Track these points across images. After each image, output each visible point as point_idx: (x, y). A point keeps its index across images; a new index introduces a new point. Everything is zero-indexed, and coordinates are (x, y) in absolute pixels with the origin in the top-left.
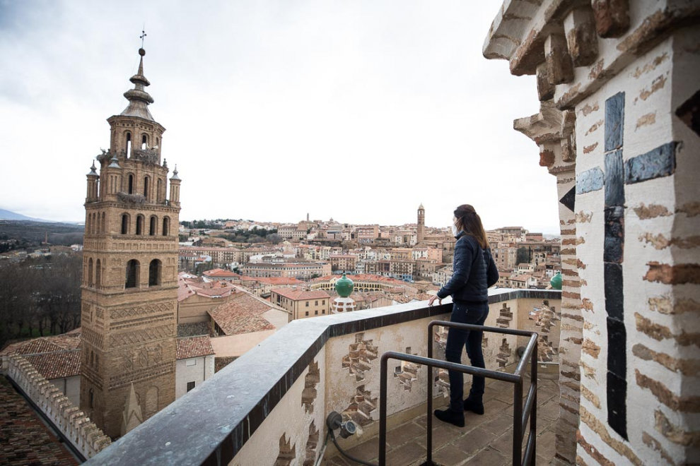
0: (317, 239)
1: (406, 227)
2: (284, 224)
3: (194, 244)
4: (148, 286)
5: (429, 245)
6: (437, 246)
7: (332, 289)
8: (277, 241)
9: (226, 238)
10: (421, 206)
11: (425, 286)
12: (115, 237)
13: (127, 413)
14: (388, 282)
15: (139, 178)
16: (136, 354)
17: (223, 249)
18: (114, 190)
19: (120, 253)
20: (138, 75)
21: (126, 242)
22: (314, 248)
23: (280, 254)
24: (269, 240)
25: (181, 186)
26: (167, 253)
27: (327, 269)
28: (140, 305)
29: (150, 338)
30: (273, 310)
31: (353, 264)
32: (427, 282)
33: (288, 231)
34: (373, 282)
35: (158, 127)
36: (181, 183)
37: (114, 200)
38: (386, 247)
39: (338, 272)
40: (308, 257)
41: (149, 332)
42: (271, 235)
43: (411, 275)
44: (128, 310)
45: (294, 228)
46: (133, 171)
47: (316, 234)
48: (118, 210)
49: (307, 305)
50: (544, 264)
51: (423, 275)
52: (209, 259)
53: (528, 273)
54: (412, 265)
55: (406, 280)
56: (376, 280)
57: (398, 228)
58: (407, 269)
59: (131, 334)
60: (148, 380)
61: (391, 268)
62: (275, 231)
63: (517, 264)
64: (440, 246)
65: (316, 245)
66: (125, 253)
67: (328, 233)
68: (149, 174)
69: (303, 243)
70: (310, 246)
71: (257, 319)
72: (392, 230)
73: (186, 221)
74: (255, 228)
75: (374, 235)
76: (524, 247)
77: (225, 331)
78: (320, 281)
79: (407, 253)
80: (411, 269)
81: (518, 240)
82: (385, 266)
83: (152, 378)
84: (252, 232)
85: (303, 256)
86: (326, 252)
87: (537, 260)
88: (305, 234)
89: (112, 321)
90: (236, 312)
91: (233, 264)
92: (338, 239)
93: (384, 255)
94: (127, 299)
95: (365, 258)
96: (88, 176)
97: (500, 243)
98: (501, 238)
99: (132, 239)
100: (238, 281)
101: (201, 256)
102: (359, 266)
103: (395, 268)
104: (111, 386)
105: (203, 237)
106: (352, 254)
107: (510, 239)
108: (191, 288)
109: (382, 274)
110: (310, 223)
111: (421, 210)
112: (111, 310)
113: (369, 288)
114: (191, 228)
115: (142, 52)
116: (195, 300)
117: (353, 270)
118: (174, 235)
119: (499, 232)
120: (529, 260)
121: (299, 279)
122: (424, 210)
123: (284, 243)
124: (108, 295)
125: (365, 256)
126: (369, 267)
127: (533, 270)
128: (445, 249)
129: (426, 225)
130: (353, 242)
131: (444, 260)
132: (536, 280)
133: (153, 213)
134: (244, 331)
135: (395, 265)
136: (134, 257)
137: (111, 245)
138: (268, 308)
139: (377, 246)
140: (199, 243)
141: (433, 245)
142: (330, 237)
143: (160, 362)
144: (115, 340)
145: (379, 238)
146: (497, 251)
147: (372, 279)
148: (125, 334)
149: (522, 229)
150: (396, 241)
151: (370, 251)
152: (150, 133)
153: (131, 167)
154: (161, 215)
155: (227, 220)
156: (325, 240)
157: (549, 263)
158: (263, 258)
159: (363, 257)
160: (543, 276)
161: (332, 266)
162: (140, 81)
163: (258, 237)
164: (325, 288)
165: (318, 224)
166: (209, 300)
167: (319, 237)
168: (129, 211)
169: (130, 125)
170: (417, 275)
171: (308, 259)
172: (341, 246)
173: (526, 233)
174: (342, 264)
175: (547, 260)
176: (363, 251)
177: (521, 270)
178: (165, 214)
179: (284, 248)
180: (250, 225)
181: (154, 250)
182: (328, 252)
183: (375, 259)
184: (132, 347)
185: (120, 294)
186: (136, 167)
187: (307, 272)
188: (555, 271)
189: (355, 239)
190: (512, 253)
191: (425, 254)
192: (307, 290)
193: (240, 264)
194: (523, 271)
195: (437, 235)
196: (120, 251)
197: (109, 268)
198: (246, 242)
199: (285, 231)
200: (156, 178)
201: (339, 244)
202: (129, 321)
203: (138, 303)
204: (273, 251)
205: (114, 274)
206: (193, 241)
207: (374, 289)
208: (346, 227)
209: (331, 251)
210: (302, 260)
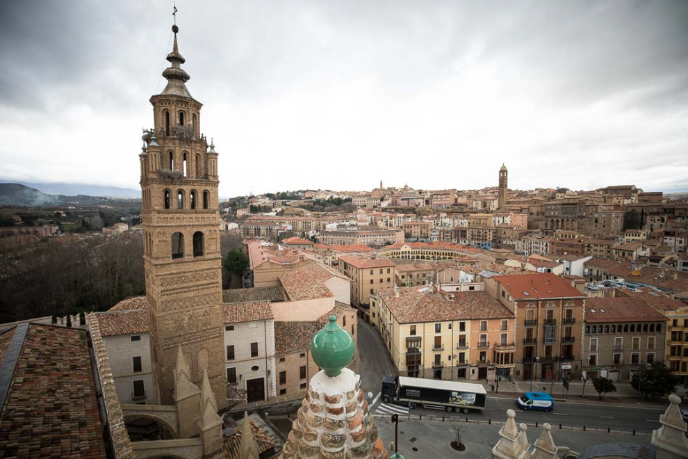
0: (391, 207)
1: (486, 190)
2: (359, 192)
3: (277, 215)
4: (192, 257)
5: (512, 210)
6: (521, 210)
7: (403, 257)
8: (352, 209)
9: (304, 208)
10: (504, 167)
11: (504, 255)
12: (159, 212)
13: (177, 371)
14: (463, 250)
15: (178, 155)
16: (186, 318)
17: (302, 218)
18: (154, 167)
19: (164, 226)
20: (173, 53)
21: (169, 216)
22: (387, 215)
23: (354, 222)
24: (344, 209)
25: (218, 160)
26: (208, 225)
27: (400, 236)
28: (187, 275)
29: (198, 305)
30: (335, 278)
31: (427, 231)
32: (507, 251)
33: (362, 199)
34: (446, 250)
35: (193, 103)
36: (218, 157)
37: (155, 177)
38: (464, 213)
39: (411, 239)
40: (381, 224)
41: (197, 300)
42: (346, 204)
43: (491, 243)
44: (176, 279)
45: (368, 195)
46: (172, 149)
47: (390, 201)
48: (159, 186)
49: (372, 273)
50: (662, 230)
51: (505, 242)
52: (290, 228)
53: (639, 241)
54: (491, 231)
55: (484, 248)
56: (450, 248)
57: (477, 192)
58: (486, 236)
59: (181, 300)
60: (198, 342)
61: (468, 235)
62: (350, 200)
63: (624, 229)
64: (526, 211)
65: (390, 212)
66: (169, 226)
67: (402, 200)
68: (187, 150)
69: (377, 211)
70: (384, 214)
71: (319, 286)
72: (471, 195)
73: (270, 193)
74: (331, 197)
75: (449, 201)
76: (634, 210)
77: (290, 296)
78: (390, 249)
79: (486, 219)
80: (490, 236)
81: (627, 202)
82: (461, 233)
83: (202, 340)
84: (328, 201)
85: (376, 224)
86: (399, 220)
87: (652, 225)
88: (379, 201)
89: (162, 288)
90: (302, 279)
91: (311, 232)
92: (412, 206)
93: (460, 221)
94: (174, 269)
95: (440, 225)
96: (140, 156)
97: (601, 205)
98: (602, 200)
99: (175, 213)
100: (312, 249)
101: (283, 225)
102: (434, 234)
103: (472, 235)
104: (166, 345)
105: (284, 208)
106: (426, 221)
107: (617, 201)
108: (265, 255)
109: (458, 242)
110: (384, 190)
111: (503, 172)
112: (161, 279)
113: (442, 257)
114: (274, 199)
115: (175, 29)
116: (267, 266)
117: (427, 237)
118: (214, 208)
119: (601, 193)
120: (641, 225)
121: (372, 247)
122: (506, 171)
123: (358, 211)
124: (157, 265)
125: (440, 223)
126: (445, 235)
127: (645, 238)
128: (531, 214)
129: (509, 188)
130: (428, 209)
131: (529, 226)
132: (648, 250)
133: (192, 187)
134: (306, 297)
135: (472, 232)
136: (178, 230)
137: (156, 219)
138: (330, 276)
139: (453, 212)
140: (281, 213)
141: (517, 210)
142: (404, 204)
143: (209, 327)
144: (166, 306)
145: (456, 204)
146: (596, 215)
147: (446, 247)
148: (175, 301)
149: (633, 188)
150: (474, 206)
151: (445, 217)
152: (186, 110)
153: (170, 145)
154: (200, 189)
155: (307, 191)
156: (398, 207)
157: (669, 229)
158: (338, 227)
159: (438, 224)
160: (659, 245)
161: (405, 234)
162: (175, 58)
163: (334, 206)
164: (396, 256)
165: (391, 191)
166: (280, 267)
167: (393, 204)
168: (170, 187)
169: (168, 104)
170: (497, 243)
171: (381, 227)
172: (415, 213)
173: (639, 192)
174: (416, 231)
175: (666, 226)
176: (438, 217)
177: (628, 237)
178: (204, 188)
179: (358, 216)
180: (327, 194)
181: (196, 224)
182: (402, 220)
183: (451, 226)
184: (182, 312)
185: (167, 264)
186: (174, 144)
187: (380, 240)
188: (678, 239)
189: (430, 206)
190: (618, 217)
191: (508, 220)
192: (373, 258)
193: (317, 232)
194: (631, 238)
195: (523, 199)
196: (165, 224)
197: (156, 240)
198: (323, 211)
199: (359, 199)
200: (194, 153)
201: (413, 211)
202: (177, 289)
203: (185, 272)
204: (347, 220)
205: (160, 247)
206: (276, 211)
207: (447, 257)
208: (420, 193)
209: (404, 218)
210: (375, 227)
